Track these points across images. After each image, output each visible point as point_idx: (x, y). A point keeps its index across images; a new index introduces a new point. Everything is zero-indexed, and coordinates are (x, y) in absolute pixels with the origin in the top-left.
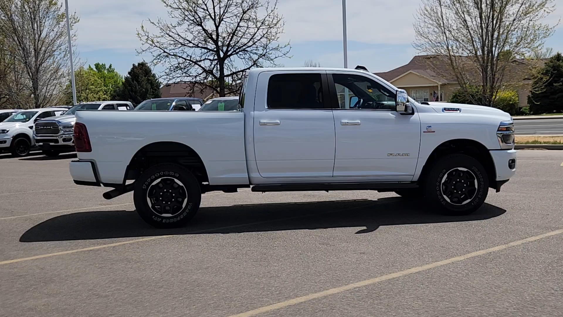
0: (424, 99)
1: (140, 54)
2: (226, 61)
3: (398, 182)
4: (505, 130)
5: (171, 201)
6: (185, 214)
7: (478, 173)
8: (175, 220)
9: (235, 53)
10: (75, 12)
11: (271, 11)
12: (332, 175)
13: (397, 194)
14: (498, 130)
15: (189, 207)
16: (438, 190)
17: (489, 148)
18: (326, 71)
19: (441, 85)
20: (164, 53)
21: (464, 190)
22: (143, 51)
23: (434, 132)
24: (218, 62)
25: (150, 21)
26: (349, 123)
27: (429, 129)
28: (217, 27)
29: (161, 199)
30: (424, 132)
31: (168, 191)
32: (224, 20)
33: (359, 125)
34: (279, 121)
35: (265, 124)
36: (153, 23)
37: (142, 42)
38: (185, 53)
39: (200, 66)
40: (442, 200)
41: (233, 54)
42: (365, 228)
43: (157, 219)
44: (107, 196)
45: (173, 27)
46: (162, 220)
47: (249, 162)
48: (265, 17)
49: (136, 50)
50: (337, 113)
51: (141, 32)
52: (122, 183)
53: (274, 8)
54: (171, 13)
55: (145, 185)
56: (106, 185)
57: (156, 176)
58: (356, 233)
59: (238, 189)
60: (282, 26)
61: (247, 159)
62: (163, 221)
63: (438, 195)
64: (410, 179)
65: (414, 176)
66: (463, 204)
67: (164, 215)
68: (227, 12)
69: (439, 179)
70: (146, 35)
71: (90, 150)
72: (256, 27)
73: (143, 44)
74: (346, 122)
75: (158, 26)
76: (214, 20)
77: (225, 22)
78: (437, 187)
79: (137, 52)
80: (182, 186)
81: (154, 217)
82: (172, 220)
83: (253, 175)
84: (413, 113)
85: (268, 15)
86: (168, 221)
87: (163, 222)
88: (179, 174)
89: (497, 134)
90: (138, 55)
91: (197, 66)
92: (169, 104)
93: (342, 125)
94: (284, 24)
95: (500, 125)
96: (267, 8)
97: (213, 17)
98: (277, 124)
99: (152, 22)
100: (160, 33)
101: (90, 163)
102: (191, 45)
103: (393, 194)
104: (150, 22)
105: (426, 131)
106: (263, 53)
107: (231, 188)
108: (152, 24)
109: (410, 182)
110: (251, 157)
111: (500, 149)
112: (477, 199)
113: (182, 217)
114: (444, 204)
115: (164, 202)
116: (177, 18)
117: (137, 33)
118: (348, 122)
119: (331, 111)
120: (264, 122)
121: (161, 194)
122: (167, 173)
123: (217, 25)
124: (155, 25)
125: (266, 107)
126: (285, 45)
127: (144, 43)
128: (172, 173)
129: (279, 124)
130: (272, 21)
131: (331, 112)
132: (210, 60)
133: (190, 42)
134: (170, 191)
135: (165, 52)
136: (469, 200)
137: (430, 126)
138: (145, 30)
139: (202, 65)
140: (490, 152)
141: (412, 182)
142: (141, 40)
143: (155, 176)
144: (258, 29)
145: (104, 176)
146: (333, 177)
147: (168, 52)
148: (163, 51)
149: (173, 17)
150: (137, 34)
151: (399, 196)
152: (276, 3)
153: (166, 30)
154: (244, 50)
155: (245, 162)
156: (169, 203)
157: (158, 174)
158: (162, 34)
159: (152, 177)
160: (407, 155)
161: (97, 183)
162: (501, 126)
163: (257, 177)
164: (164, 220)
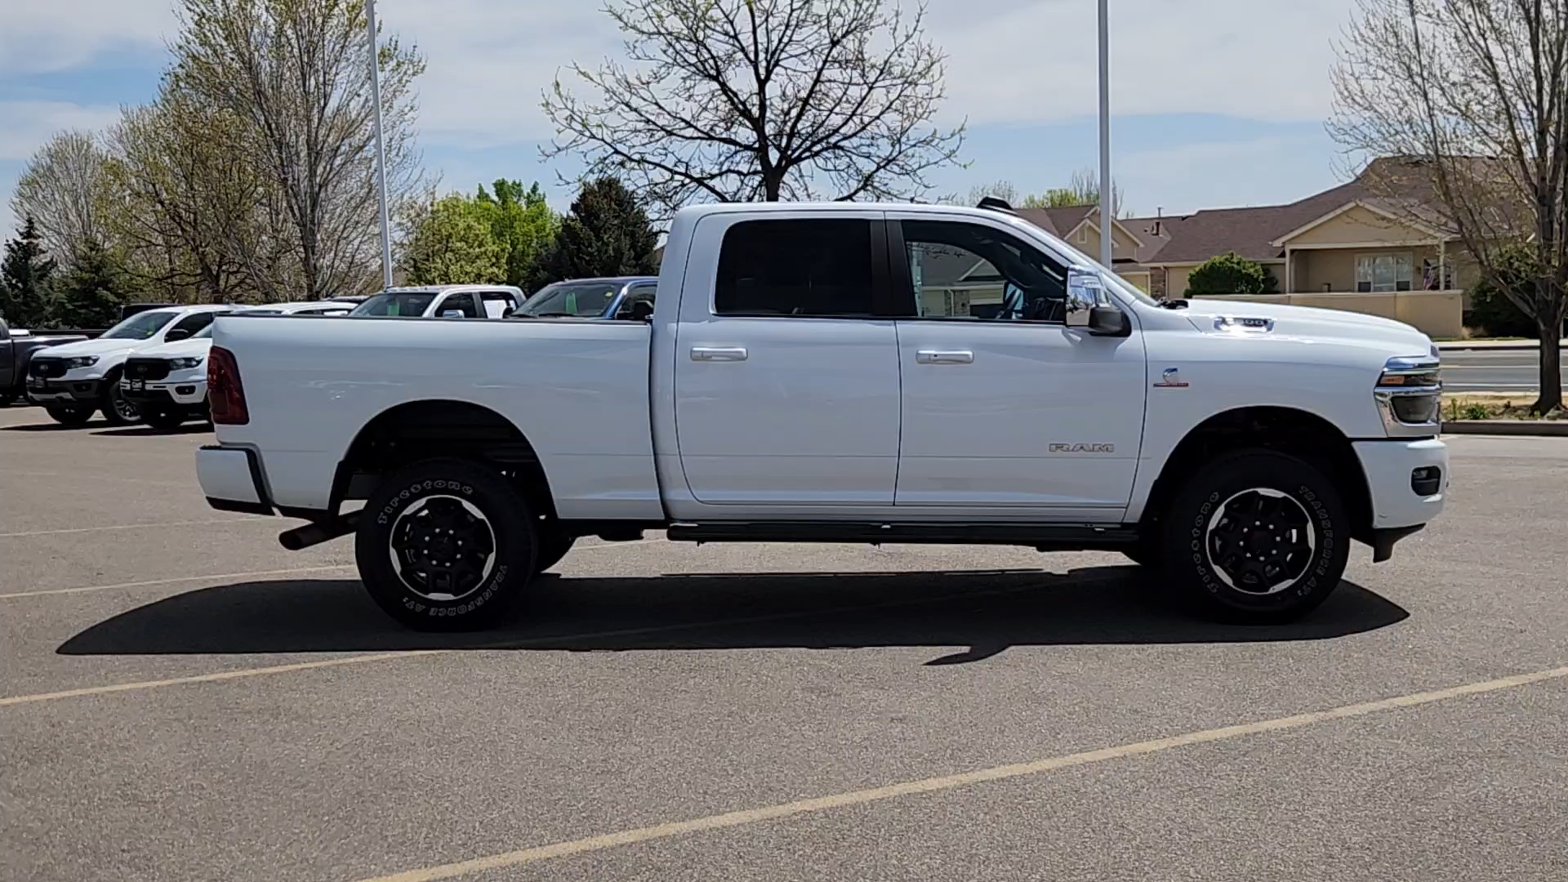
0: (1398, 283)
1: (551, 158)
2: (786, 178)
3: (1083, 525)
4: (1401, 382)
5: (453, 561)
6: (487, 595)
7: (1317, 505)
8: (462, 610)
9: (807, 154)
10: (415, 47)
11: (904, 39)
12: (892, 500)
13: (1128, 559)
14: (1379, 384)
15: (499, 577)
16: (1196, 549)
17: (1349, 435)
18: (884, 211)
19: (1446, 243)
20: (615, 156)
21: (1274, 552)
22: (559, 150)
23: (1187, 385)
24: (763, 179)
25: (577, 68)
26: (938, 358)
27: (1172, 377)
28: (762, 84)
29: (426, 552)
30: (1155, 385)
31: (444, 533)
32: (781, 63)
33: (969, 363)
34: (744, 350)
35: (705, 357)
36: (584, 74)
37: (556, 125)
38: (669, 155)
39: (712, 190)
40: (1207, 578)
41: (803, 156)
42: (965, 649)
43: (415, 605)
44: (292, 540)
45: (643, 84)
46: (427, 611)
47: (661, 458)
48: (889, 54)
49: (539, 147)
50: (905, 328)
51: (554, 99)
52: (325, 506)
53: (915, 30)
54: (635, 47)
55: (385, 514)
56: (288, 512)
57: (413, 490)
58: (929, 664)
59: (646, 533)
60: (935, 79)
61: (659, 451)
62: (429, 610)
63: (1197, 565)
64: (1117, 516)
65: (1127, 508)
66: (1271, 591)
67: (433, 596)
68: (790, 40)
69: (1199, 521)
70: (567, 108)
71: (243, 419)
72: (865, 83)
73: (559, 132)
74: (930, 355)
75: (600, 82)
76: (755, 64)
77: (786, 69)
78: (1195, 542)
79: (543, 152)
80: (483, 521)
81: (408, 602)
82: (452, 612)
83: (673, 495)
84: (1126, 332)
85: (896, 49)
86: (442, 612)
87: (431, 613)
88: (473, 488)
89: (1375, 394)
90: (545, 161)
91: (704, 191)
92: (609, 294)
93: (921, 363)
94: (941, 74)
95: (1386, 370)
96: (895, 29)
97: (752, 56)
98: (740, 358)
99: (583, 70)
100: (606, 100)
101: (244, 454)
102: (690, 132)
103: (1119, 559)
104: (576, 71)
105: (1161, 381)
106: (891, 154)
107: (624, 529)
108: (581, 76)
109: (1119, 526)
110: (667, 442)
111: (1385, 436)
112: (1313, 578)
113: (479, 602)
114: (1215, 591)
115: (434, 562)
116: (651, 59)
117: (544, 102)
118: (936, 356)
119: (892, 322)
120: (703, 352)
121: (427, 538)
122: (440, 484)
123: (763, 77)
124: (591, 79)
125: (712, 312)
126: (952, 132)
127: (562, 128)
128: (454, 485)
129: (744, 359)
130: (913, 64)
131: (890, 325)
132: (739, 173)
133: (689, 125)
134: (451, 532)
135: (617, 152)
136: (1289, 582)
137: (1175, 370)
138: (564, 93)
139: (717, 189)
140: (1355, 445)
141: (1125, 526)
142: (554, 120)
143: (410, 492)
144: (871, 88)
145: (279, 490)
146: (894, 505)
147: (626, 152)
148: (612, 151)
149: (639, 58)
150: (543, 105)
151: (1133, 563)
152: (920, 15)
153: (624, 94)
154: (836, 146)
155: (653, 458)
156: (448, 564)
157: (419, 486)
158: (612, 103)
159: (402, 493)
160: (1106, 448)
161: (264, 506)
162: (1389, 373)
163: (686, 500)
164: (433, 609)
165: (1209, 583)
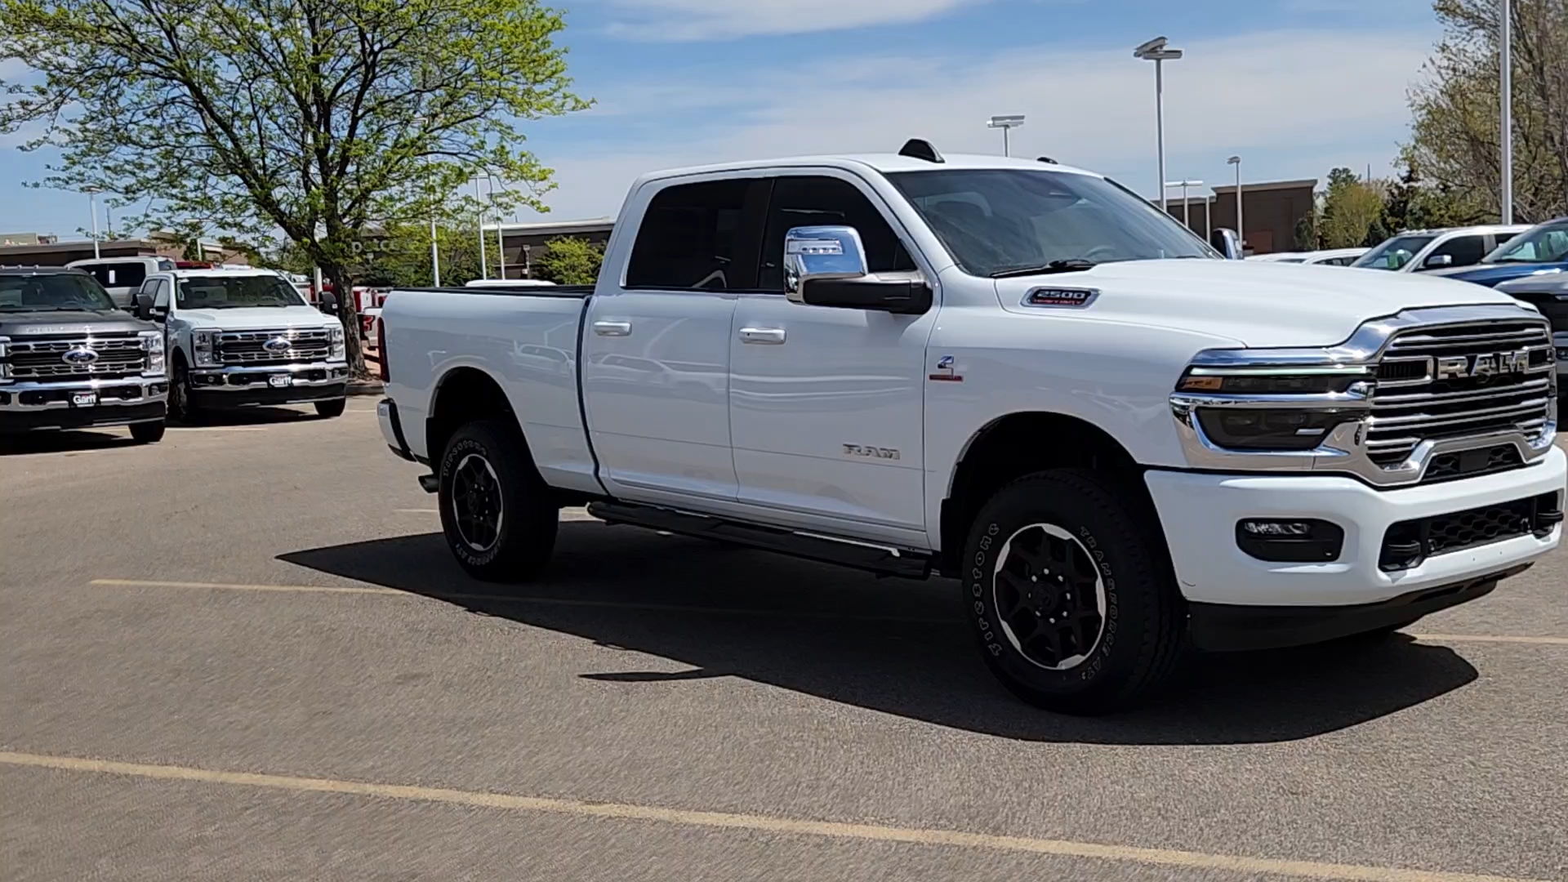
4: (1216, 387)
5: (485, 515)
6: (498, 550)
7: (1099, 556)
8: (484, 561)
12: (736, 496)
14: (1180, 388)
16: (978, 595)
17: (1139, 461)
21: (1065, 614)
23: (959, 378)
27: (947, 368)
30: (932, 377)
31: (478, 489)
33: (782, 343)
34: (629, 325)
35: (606, 332)
40: (989, 636)
43: (461, 552)
46: (467, 557)
52: (427, 456)
55: (447, 467)
56: (421, 460)
57: (459, 448)
61: (588, 426)
63: (979, 617)
65: (925, 532)
66: (1059, 667)
67: (473, 545)
69: (979, 559)
74: (750, 333)
78: (976, 585)
80: (496, 480)
81: (459, 548)
82: (479, 561)
83: (602, 472)
84: (923, 308)
86: (475, 561)
87: (469, 561)
88: (488, 450)
93: (744, 343)
95: (1190, 368)
98: (623, 334)
101: (388, 407)
105: (937, 373)
109: (930, 553)
111: (1186, 466)
112: (1099, 658)
113: (497, 554)
114: (997, 654)
115: (476, 515)
119: (736, 295)
120: (603, 326)
121: (471, 493)
122: (471, 444)
125: (622, 284)
128: (479, 446)
129: (628, 334)
131: (734, 298)
134: (482, 488)
136: (1081, 657)
137: (951, 359)
140: (1148, 476)
143: (457, 449)
145: (410, 439)
146: (738, 501)
155: (584, 432)
156: (482, 518)
157: (465, 447)
159: (453, 450)
160: (892, 454)
161: (406, 453)
162: (1196, 371)
164: (471, 558)
165: (991, 642)
